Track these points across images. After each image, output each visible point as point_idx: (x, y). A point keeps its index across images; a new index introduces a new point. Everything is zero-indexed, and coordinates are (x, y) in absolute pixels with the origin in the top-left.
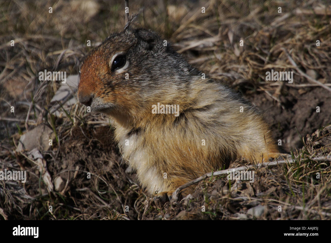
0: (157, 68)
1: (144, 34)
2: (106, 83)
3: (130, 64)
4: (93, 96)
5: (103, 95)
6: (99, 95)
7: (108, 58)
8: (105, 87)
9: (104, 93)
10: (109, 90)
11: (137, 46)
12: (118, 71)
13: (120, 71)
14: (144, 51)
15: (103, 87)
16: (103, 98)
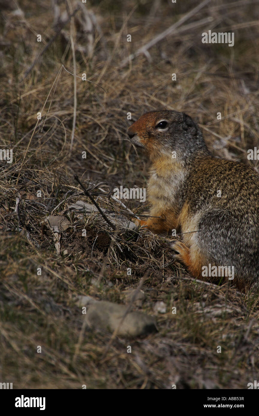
0: (180, 141)
1: (188, 120)
2: (148, 131)
3: (168, 130)
4: (136, 134)
5: (142, 137)
6: (140, 135)
7: (158, 119)
8: (146, 133)
9: (143, 136)
10: (148, 136)
11: (180, 124)
12: (159, 129)
13: (160, 130)
14: (181, 129)
15: (145, 133)
16: (141, 138)
